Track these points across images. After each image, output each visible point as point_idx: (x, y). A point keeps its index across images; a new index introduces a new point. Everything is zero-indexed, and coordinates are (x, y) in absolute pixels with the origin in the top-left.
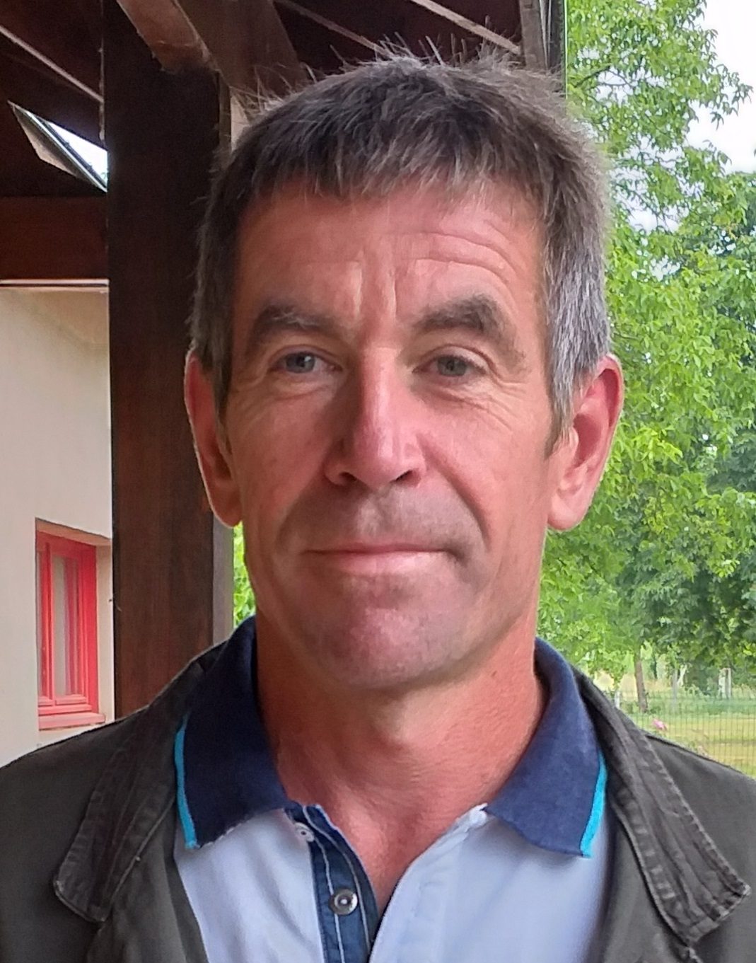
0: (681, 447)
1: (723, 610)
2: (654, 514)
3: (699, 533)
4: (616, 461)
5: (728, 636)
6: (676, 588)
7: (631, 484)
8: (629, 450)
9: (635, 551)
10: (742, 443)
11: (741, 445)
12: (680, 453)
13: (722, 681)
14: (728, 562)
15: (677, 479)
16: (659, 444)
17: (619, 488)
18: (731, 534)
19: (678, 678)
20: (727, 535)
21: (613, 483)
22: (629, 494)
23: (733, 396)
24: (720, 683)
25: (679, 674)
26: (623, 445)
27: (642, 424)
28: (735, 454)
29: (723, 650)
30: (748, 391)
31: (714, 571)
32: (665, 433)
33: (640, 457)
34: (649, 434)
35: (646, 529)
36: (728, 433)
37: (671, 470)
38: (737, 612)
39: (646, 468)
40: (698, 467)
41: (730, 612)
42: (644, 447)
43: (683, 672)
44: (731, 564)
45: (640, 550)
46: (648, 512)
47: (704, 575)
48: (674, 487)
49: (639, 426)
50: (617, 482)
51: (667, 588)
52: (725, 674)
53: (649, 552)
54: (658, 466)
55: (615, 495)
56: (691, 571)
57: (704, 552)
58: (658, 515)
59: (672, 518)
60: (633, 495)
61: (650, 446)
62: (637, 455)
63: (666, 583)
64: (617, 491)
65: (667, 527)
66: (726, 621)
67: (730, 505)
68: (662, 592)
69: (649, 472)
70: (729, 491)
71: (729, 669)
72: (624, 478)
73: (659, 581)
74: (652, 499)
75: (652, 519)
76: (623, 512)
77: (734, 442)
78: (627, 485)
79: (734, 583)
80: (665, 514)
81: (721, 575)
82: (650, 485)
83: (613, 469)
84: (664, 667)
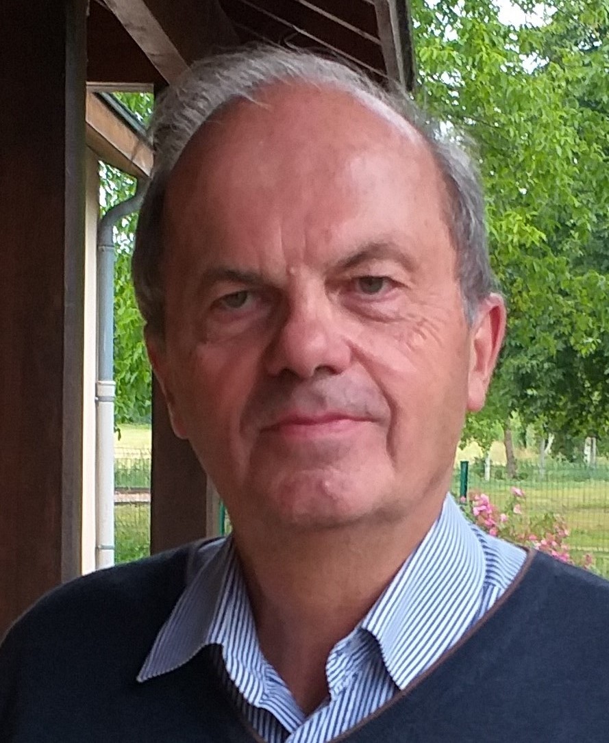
0: (545, 231)
1: (587, 384)
2: (520, 294)
3: (563, 313)
5: (592, 409)
6: (542, 362)
8: (495, 233)
11: (605, 229)
12: (544, 236)
13: (587, 450)
14: (590, 340)
15: (540, 262)
16: (524, 228)
18: (593, 314)
19: (546, 446)
20: (590, 315)
23: (594, 184)
24: (586, 452)
25: (547, 442)
27: (509, 208)
28: (599, 238)
29: (587, 421)
31: (577, 347)
32: (530, 217)
33: (506, 239)
34: (515, 219)
38: (600, 386)
39: (511, 249)
40: (564, 249)
41: (594, 386)
42: (510, 230)
43: (551, 440)
44: (593, 342)
46: (514, 291)
47: (570, 351)
48: (537, 269)
49: (505, 210)
51: (534, 362)
52: (590, 443)
54: (523, 248)
56: (555, 346)
57: (567, 330)
58: (524, 294)
59: (539, 297)
60: (501, 275)
61: (515, 229)
62: (503, 238)
63: (533, 357)
65: (532, 306)
66: (590, 394)
67: (591, 286)
68: (529, 365)
69: (514, 254)
70: (593, 274)
71: (594, 439)
73: (526, 355)
74: (519, 279)
75: (518, 297)
79: (598, 358)
80: (531, 293)
81: (583, 352)
82: (517, 266)
84: (533, 436)
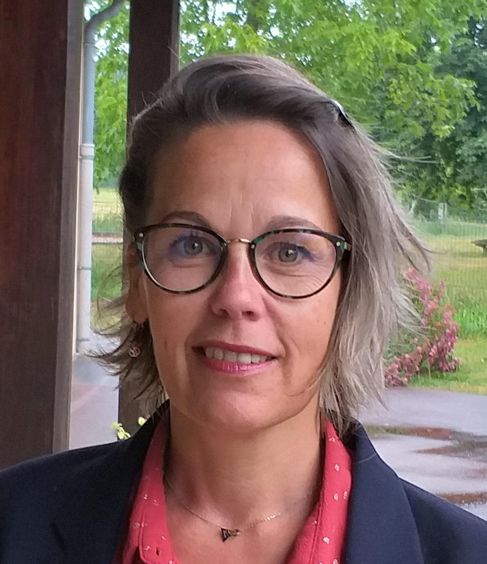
0: (415, 44)
1: (443, 162)
2: (395, 92)
3: (427, 106)
4: (369, 52)
5: (445, 180)
6: (409, 144)
7: (380, 70)
8: (378, 46)
9: (382, 117)
10: (459, 45)
11: (459, 47)
12: (415, 49)
13: (440, 212)
14: (447, 127)
15: (412, 67)
16: (400, 41)
17: (372, 72)
18: (449, 107)
19: (410, 209)
20: (447, 108)
21: (367, 68)
22: (378, 76)
23: (454, 11)
24: (439, 214)
25: (411, 207)
26: (374, 42)
27: (389, 28)
28: (454, 52)
29: (442, 189)
30: (464, 7)
31: (437, 133)
32: (404, 34)
33: (386, 50)
34: (393, 35)
35: (390, 102)
36: (449, 37)
37: (409, 60)
38: (452, 164)
39: (390, 58)
40: (428, 61)
41: (448, 164)
42: (389, 43)
43: (413, 205)
44: (449, 129)
45: (386, 117)
46: (391, 89)
47: (430, 137)
48: (410, 73)
49: (386, 29)
50: (369, 67)
51: (403, 144)
52: (443, 207)
53: (391, 118)
54: (399, 57)
55: (368, 77)
56: (420, 132)
57: (430, 119)
58: (399, 92)
59: (408, 95)
60: (382, 77)
61: (394, 42)
62: (384, 49)
63: (403, 140)
64: (369, 73)
65: (404, 101)
66: (444, 169)
67: (448, 87)
68: (400, 147)
69: (393, 62)
70: (449, 77)
71: (446, 205)
72: (374, 65)
73: (397, 139)
74: (395, 81)
75: (394, 94)
76: (374, 89)
77: (454, 44)
78: (377, 70)
79: (451, 143)
80: (404, 92)
81: (441, 136)
82: (394, 71)
83: (367, 58)
84: (401, 202)
